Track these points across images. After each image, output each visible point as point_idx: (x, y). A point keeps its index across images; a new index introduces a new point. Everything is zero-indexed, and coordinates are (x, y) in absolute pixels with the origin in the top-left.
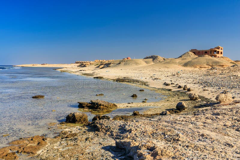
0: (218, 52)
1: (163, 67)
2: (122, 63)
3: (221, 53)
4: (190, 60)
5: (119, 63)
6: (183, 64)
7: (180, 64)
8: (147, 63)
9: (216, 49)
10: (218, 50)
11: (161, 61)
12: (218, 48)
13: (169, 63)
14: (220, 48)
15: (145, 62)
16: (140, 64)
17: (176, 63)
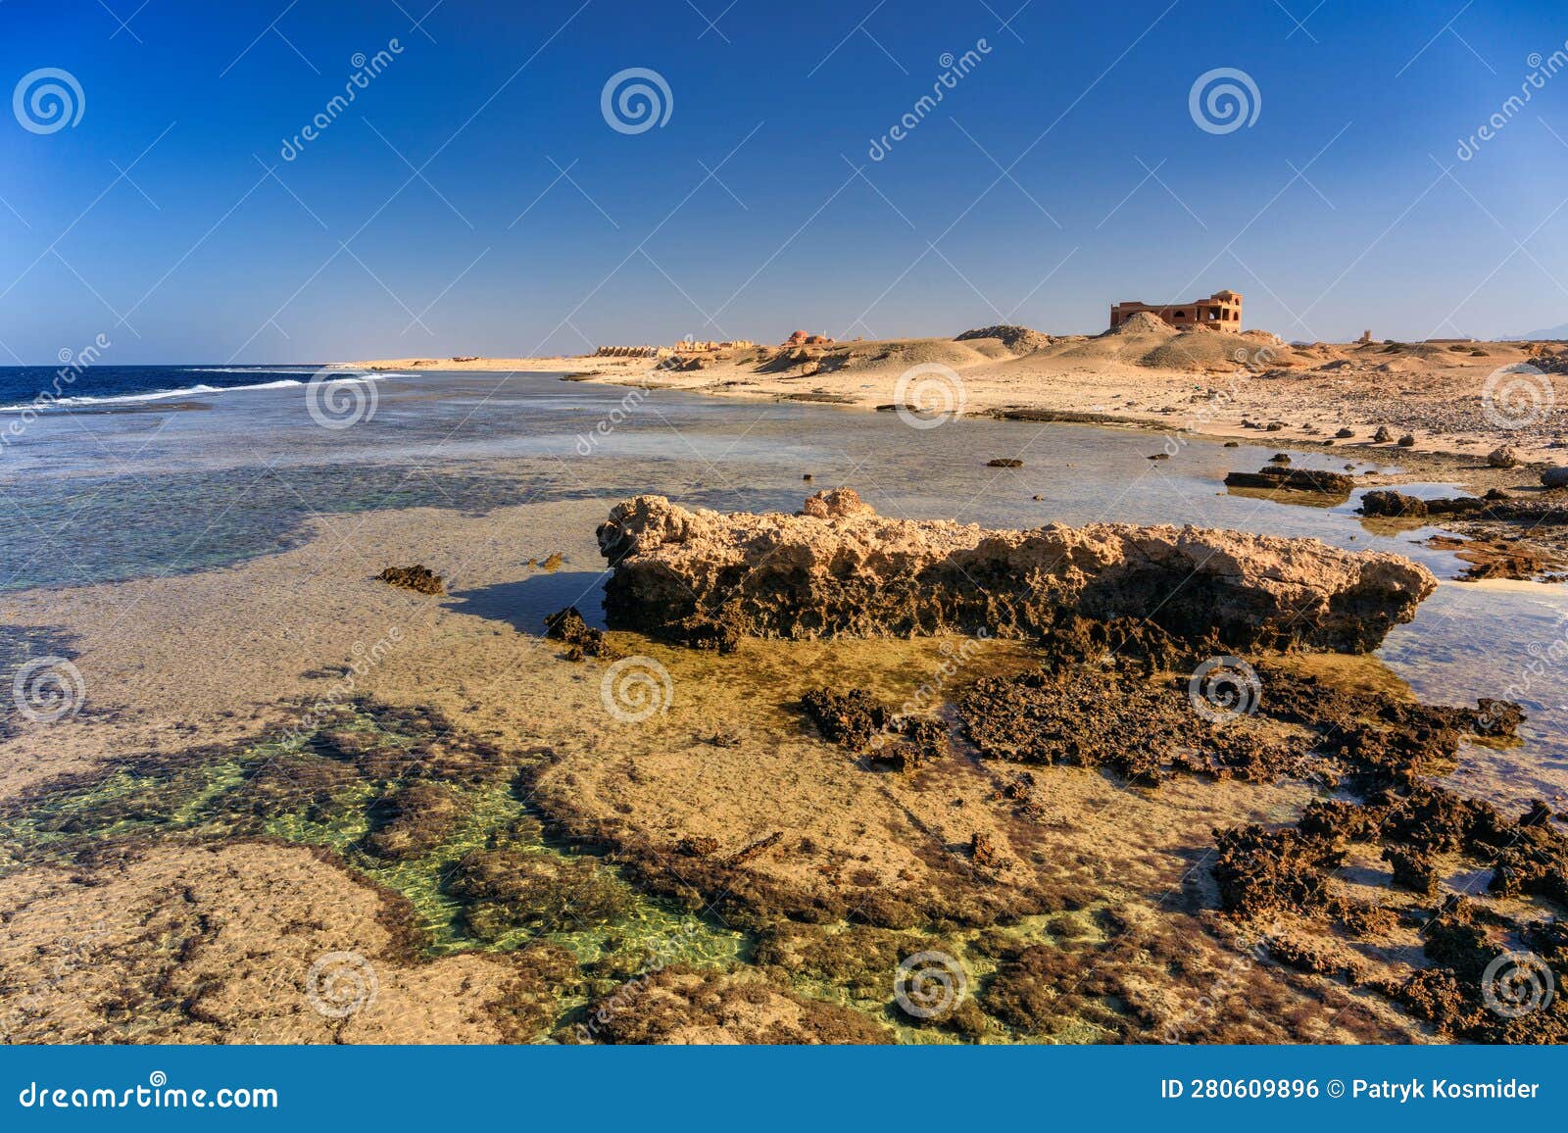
0: (1226, 312)
1: (1072, 368)
2: (893, 354)
3: (1236, 317)
4: (1158, 343)
5: (884, 356)
6: (1139, 358)
7: (1127, 358)
8: (987, 355)
9: (1219, 303)
10: (1224, 305)
11: (1040, 347)
12: (1226, 297)
13: (1084, 354)
14: (1234, 298)
15: (980, 350)
16: (967, 358)
17: (1109, 355)
